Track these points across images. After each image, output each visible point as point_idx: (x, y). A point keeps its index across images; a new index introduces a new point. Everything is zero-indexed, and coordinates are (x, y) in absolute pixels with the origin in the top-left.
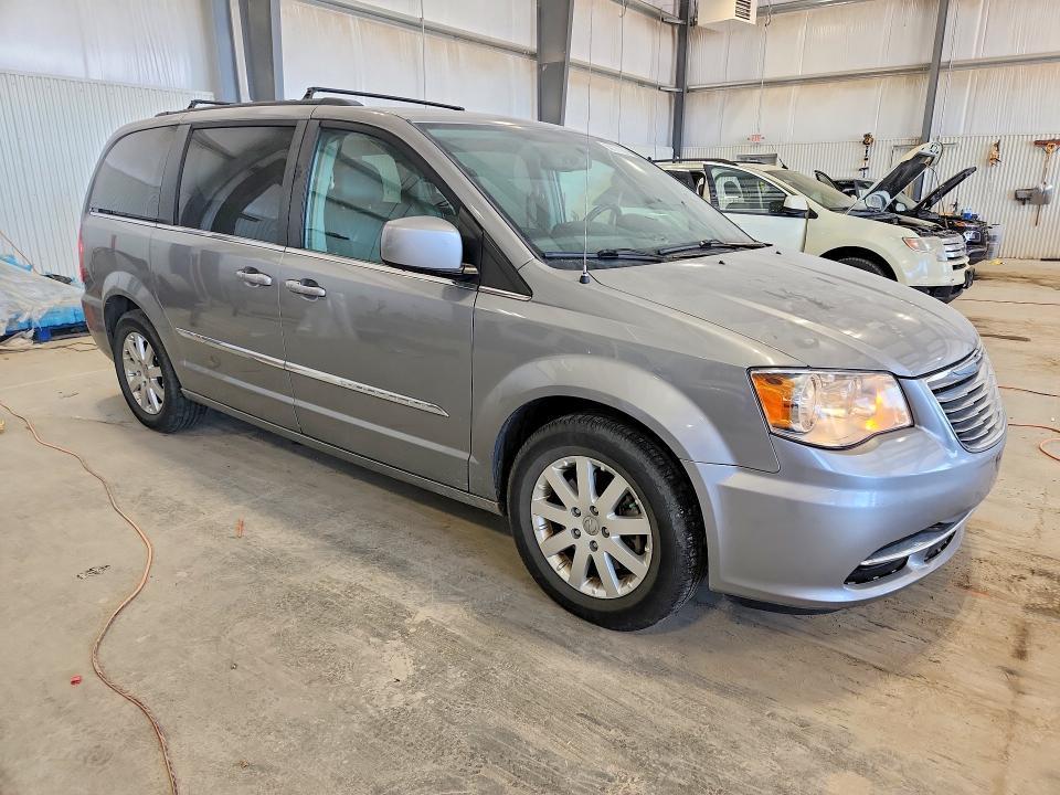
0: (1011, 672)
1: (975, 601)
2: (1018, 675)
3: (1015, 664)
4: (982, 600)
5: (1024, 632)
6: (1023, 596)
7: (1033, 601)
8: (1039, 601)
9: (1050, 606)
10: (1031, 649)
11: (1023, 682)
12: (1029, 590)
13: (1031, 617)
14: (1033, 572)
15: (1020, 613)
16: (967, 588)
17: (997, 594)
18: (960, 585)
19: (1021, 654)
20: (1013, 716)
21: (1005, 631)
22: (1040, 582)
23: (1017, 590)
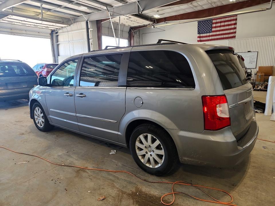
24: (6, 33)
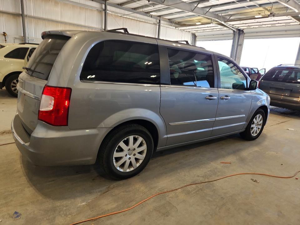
24: (294, 35)
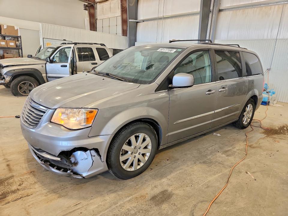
0: (8, 161)
1: (27, 170)
2: (6, 161)
3: (8, 163)
4: (25, 171)
5: (10, 170)
6: (16, 179)
7: (12, 179)
8: (11, 181)
9: (7, 181)
10: (6, 168)
11: (5, 161)
12: (16, 182)
13: (10, 175)
14: (18, 190)
15: (14, 174)
16: (31, 172)
17: (23, 175)
18: (34, 172)
19: (8, 165)
20: (4, 155)
21: (14, 168)
22: (14, 188)
23: (19, 180)
